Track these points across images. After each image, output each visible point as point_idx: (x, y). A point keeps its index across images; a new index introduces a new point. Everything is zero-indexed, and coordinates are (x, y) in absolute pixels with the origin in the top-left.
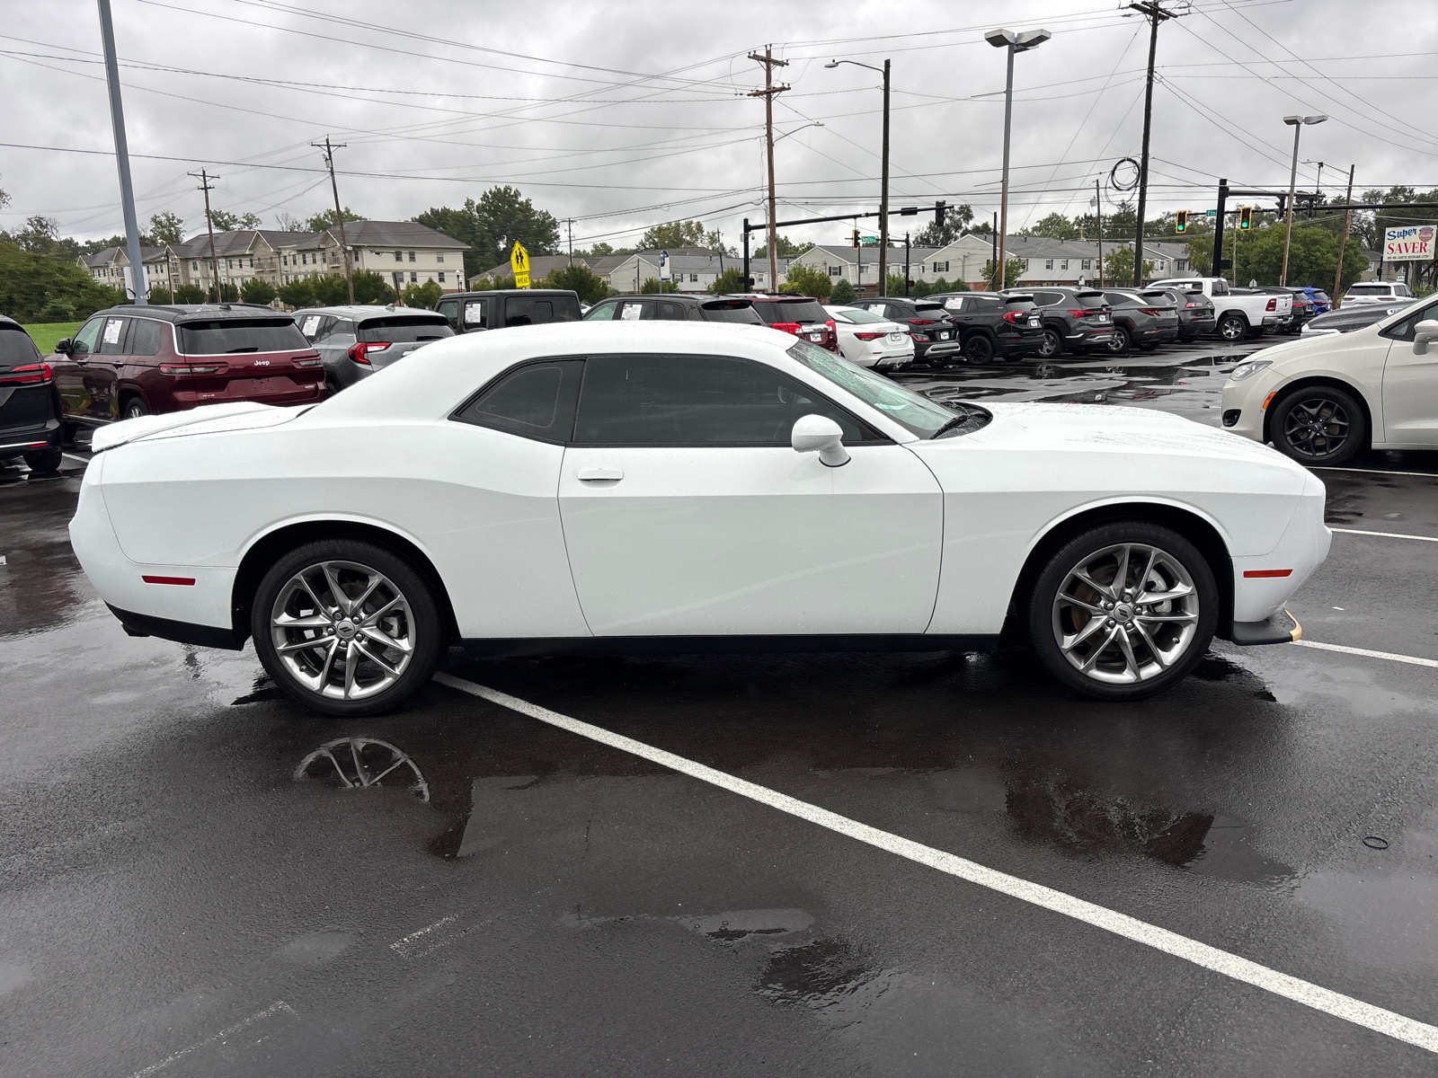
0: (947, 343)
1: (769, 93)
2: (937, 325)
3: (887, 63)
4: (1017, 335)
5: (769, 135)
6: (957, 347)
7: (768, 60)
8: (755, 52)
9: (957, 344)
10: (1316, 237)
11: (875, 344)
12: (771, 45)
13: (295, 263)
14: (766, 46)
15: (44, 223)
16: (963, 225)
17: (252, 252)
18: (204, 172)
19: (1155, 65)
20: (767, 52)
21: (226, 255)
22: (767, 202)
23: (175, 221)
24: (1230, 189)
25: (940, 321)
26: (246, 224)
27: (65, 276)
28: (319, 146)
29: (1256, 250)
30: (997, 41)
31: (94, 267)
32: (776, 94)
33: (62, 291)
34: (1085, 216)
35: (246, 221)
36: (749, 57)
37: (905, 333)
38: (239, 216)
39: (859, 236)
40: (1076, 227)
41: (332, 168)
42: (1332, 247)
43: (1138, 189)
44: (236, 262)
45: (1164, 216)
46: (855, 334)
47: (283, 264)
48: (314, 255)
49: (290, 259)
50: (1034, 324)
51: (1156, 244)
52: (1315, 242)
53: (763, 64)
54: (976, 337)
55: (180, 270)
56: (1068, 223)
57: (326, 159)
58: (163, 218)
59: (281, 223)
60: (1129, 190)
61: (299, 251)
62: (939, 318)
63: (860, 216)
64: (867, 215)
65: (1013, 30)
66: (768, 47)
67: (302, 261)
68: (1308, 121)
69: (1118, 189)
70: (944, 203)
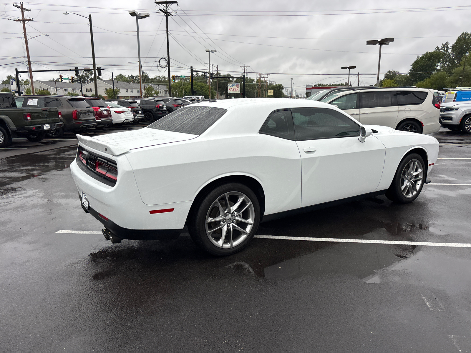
0: (141, 115)
1: (24, 21)
2: (137, 109)
3: (90, 16)
4: (160, 112)
5: (25, 37)
6: (143, 116)
7: (22, 8)
8: (16, 4)
9: (143, 115)
10: (203, 85)
11: (122, 115)
12: (22, 2)
14: (20, 3)
16: (90, 76)
19: (168, 30)
20: (21, 5)
22: (27, 62)
24: (194, 70)
25: (138, 107)
29: (188, 88)
30: (133, 14)
32: (27, 21)
34: (131, 75)
36: (13, 6)
37: (130, 111)
39: (62, 77)
40: (128, 79)
42: (207, 89)
43: (168, 67)
45: (156, 77)
46: (114, 111)
50: (165, 109)
51: (158, 85)
52: (203, 87)
53: (20, 9)
54: (147, 113)
56: (126, 77)
60: (165, 67)
62: (137, 106)
63: (67, 70)
64: (70, 70)
65: (138, 12)
66: (21, 3)
68: (212, 51)
69: (161, 67)
70: (100, 68)
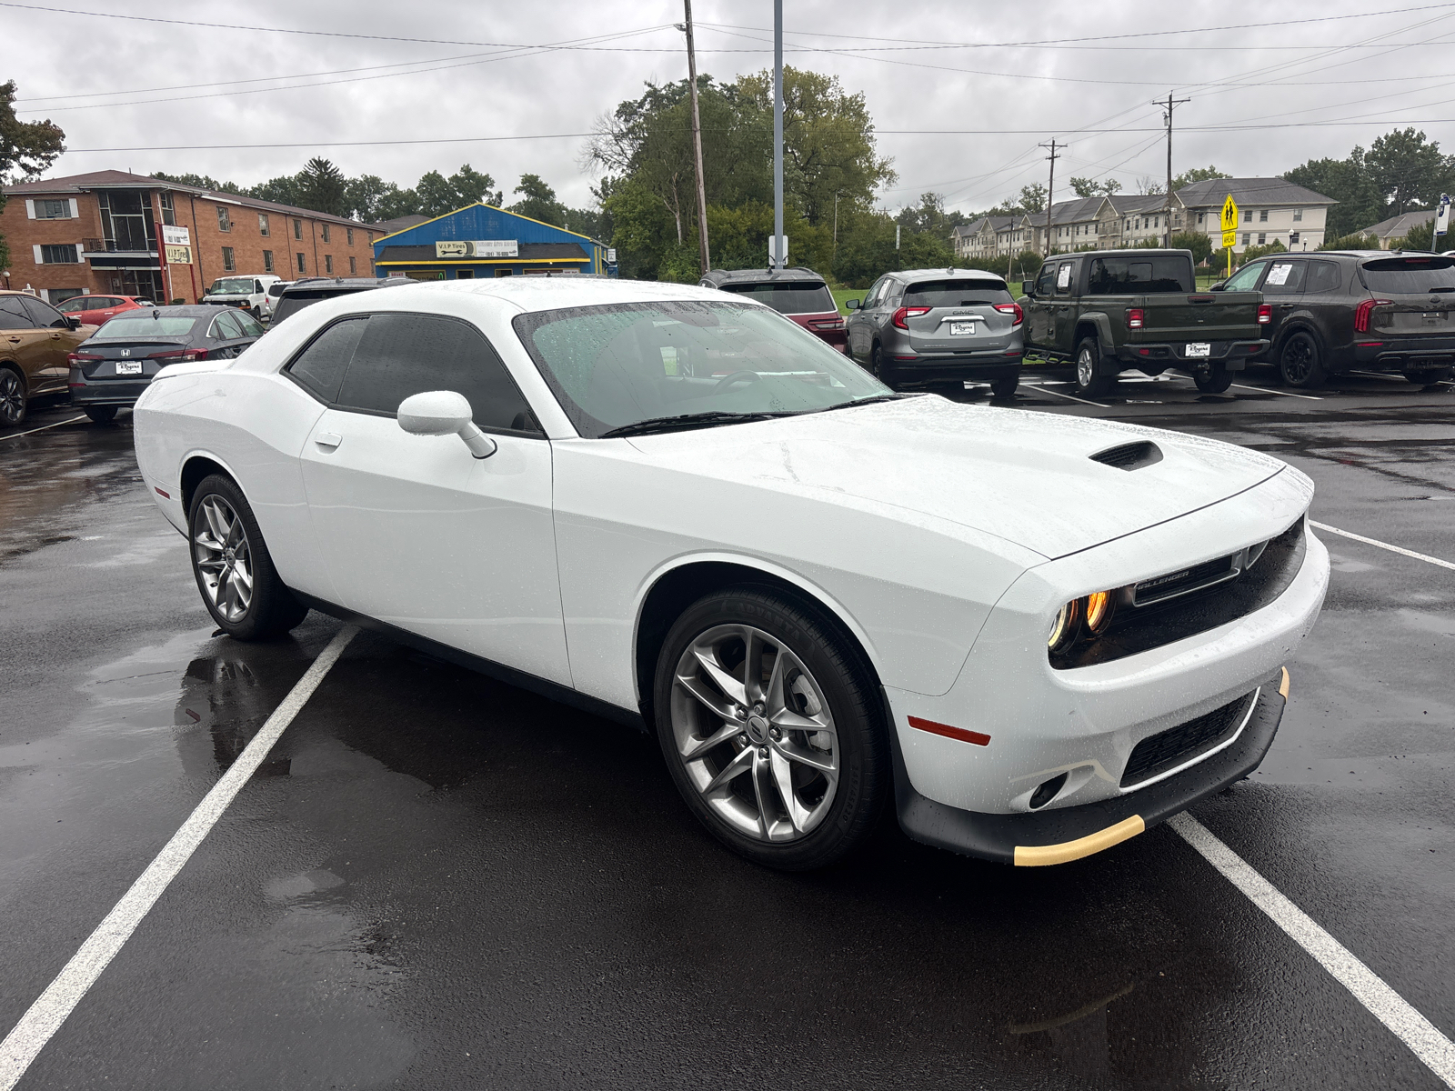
13: (1137, 227)
15: (933, 198)
17: (1098, 219)
18: (1054, 142)
21: (1075, 221)
23: (1042, 191)
26: (1107, 190)
27: (919, 245)
28: (1160, 103)
31: (966, 237)
33: (914, 259)
35: (1107, 187)
38: (1102, 184)
41: (1170, 126)
44: (1082, 229)
47: (1125, 228)
48: (1157, 218)
49: (1133, 224)
55: (1032, 238)
57: (1166, 117)
58: (1032, 189)
59: (1140, 187)
61: (1143, 215)
67: (1143, 226)
